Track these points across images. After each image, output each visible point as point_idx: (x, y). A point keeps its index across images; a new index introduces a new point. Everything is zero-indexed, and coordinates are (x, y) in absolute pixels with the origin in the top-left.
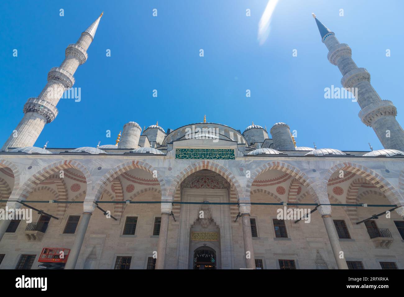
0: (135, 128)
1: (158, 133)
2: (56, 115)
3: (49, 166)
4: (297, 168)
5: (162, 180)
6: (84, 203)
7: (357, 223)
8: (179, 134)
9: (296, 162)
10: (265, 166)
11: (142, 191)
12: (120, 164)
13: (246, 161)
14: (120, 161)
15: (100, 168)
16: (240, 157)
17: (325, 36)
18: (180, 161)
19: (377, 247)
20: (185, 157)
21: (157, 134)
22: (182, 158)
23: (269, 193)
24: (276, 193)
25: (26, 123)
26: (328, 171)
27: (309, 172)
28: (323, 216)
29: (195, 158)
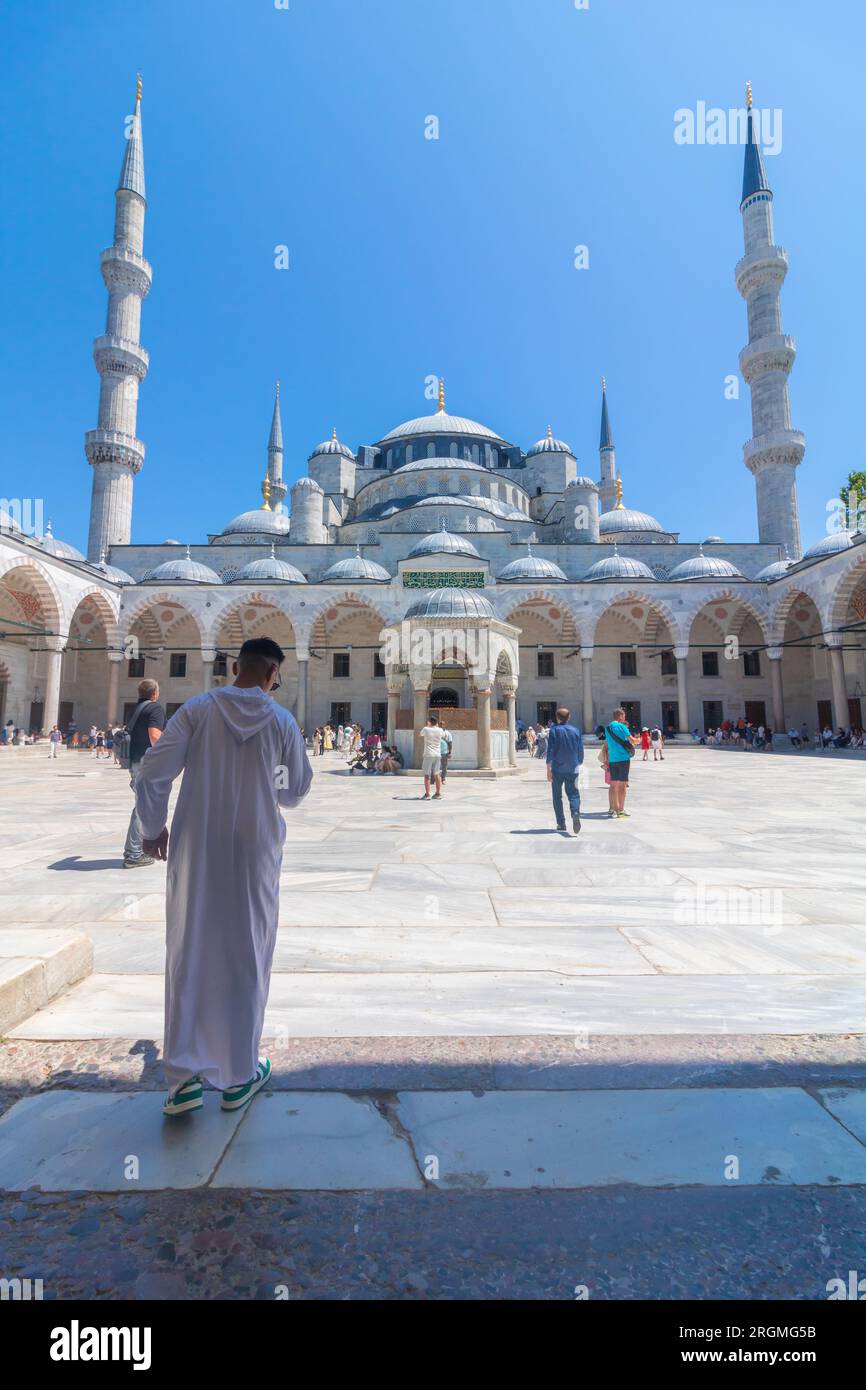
0: (314, 495)
1: (342, 466)
2: (143, 454)
3: (234, 602)
4: (565, 600)
5: (388, 620)
6: (297, 650)
7: (650, 657)
8: (391, 488)
9: (565, 590)
10: (523, 597)
11: (349, 617)
12: (330, 598)
13: (498, 590)
14: (329, 593)
15: (303, 604)
16: (491, 585)
17: (751, 198)
18: (410, 591)
19: (665, 685)
20: (416, 585)
21: (340, 469)
22: (412, 587)
23: (538, 616)
24: (548, 617)
25: (108, 488)
26: (604, 603)
27: (578, 605)
28: (583, 660)
29: (430, 587)
